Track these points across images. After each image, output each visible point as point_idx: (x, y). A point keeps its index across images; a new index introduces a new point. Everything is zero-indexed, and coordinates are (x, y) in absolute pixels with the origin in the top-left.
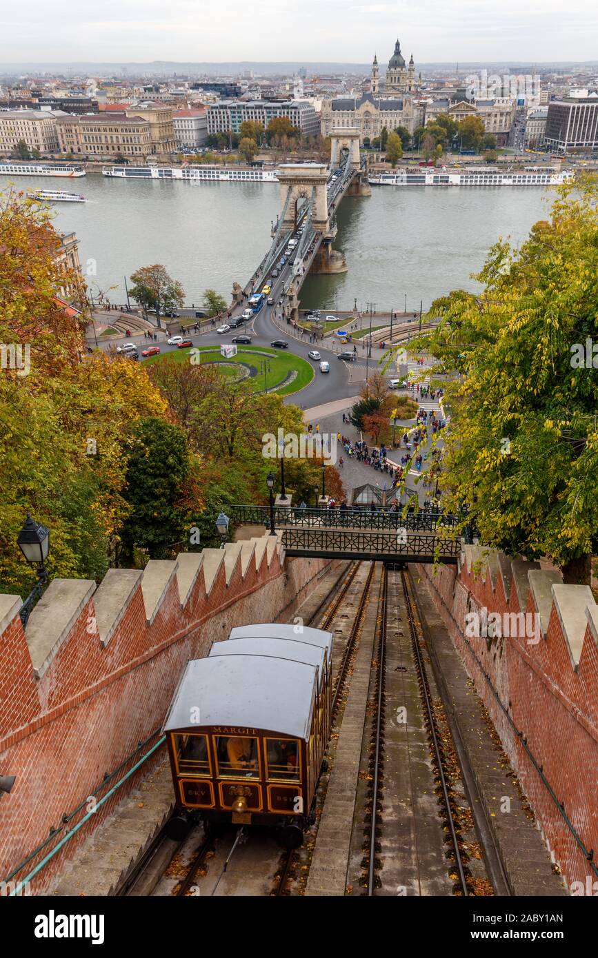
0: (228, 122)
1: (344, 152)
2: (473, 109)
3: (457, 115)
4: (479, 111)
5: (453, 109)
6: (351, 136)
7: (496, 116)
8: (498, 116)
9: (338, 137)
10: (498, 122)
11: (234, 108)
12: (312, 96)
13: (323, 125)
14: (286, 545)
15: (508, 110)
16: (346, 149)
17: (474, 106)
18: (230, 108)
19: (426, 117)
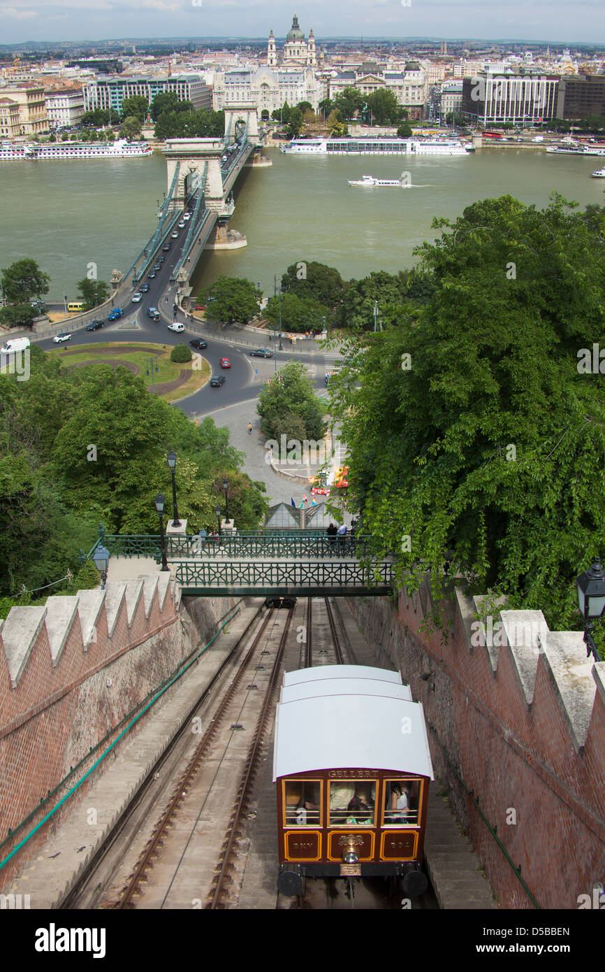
0: (107, 98)
1: (240, 125)
2: (382, 82)
3: (365, 88)
4: (387, 84)
5: (359, 82)
6: (247, 109)
7: (407, 89)
8: (410, 88)
9: (232, 110)
10: (410, 95)
11: (114, 84)
12: (202, 69)
13: (215, 98)
14: (182, 582)
15: (420, 84)
16: (243, 122)
17: (383, 78)
18: (110, 84)
19: (331, 89)
